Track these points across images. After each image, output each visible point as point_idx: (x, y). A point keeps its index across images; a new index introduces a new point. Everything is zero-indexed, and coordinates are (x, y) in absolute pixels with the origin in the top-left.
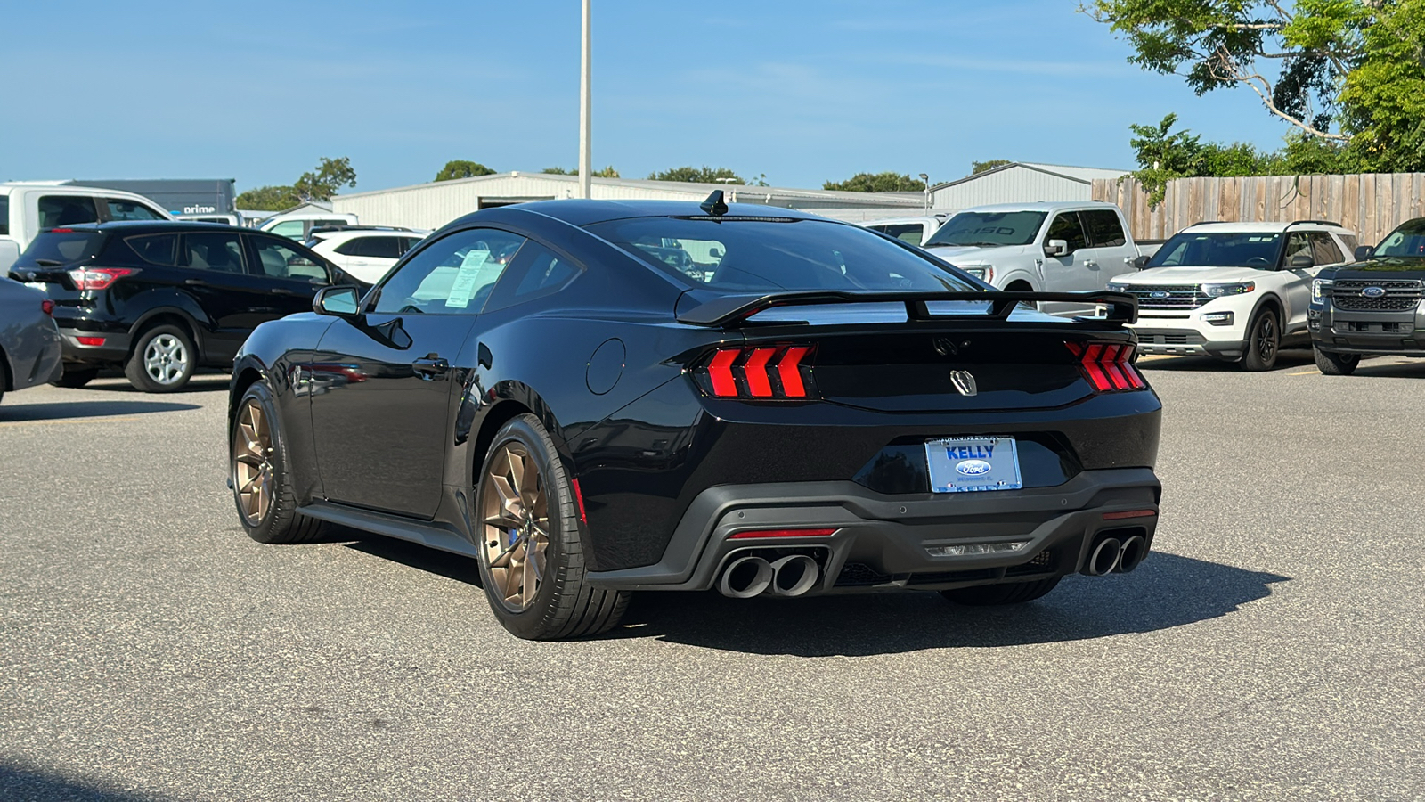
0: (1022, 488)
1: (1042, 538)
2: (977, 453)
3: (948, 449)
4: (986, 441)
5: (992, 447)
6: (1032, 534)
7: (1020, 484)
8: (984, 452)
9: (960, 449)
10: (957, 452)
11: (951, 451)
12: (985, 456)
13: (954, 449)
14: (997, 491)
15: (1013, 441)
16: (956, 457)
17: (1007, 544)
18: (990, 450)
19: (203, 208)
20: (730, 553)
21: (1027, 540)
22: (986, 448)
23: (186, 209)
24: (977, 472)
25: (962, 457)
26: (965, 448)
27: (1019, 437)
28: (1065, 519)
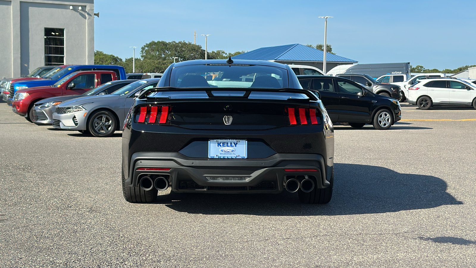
0: (247, 158)
1: (255, 177)
2: (230, 145)
3: (218, 143)
4: (235, 141)
5: (237, 143)
6: (251, 175)
7: (246, 157)
8: (233, 145)
9: (223, 143)
10: (221, 144)
11: (219, 144)
12: (233, 146)
13: (220, 143)
14: (236, 159)
15: (247, 141)
16: (221, 146)
17: (245, 178)
18: (236, 144)
19: (398, 73)
20: (140, 174)
21: (249, 177)
22: (234, 143)
23: (392, 73)
24: (229, 152)
25: (223, 146)
26: (225, 143)
27: (249, 140)
28: (263, 171)
